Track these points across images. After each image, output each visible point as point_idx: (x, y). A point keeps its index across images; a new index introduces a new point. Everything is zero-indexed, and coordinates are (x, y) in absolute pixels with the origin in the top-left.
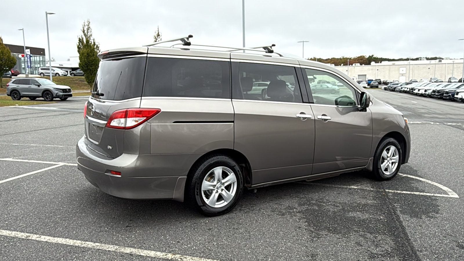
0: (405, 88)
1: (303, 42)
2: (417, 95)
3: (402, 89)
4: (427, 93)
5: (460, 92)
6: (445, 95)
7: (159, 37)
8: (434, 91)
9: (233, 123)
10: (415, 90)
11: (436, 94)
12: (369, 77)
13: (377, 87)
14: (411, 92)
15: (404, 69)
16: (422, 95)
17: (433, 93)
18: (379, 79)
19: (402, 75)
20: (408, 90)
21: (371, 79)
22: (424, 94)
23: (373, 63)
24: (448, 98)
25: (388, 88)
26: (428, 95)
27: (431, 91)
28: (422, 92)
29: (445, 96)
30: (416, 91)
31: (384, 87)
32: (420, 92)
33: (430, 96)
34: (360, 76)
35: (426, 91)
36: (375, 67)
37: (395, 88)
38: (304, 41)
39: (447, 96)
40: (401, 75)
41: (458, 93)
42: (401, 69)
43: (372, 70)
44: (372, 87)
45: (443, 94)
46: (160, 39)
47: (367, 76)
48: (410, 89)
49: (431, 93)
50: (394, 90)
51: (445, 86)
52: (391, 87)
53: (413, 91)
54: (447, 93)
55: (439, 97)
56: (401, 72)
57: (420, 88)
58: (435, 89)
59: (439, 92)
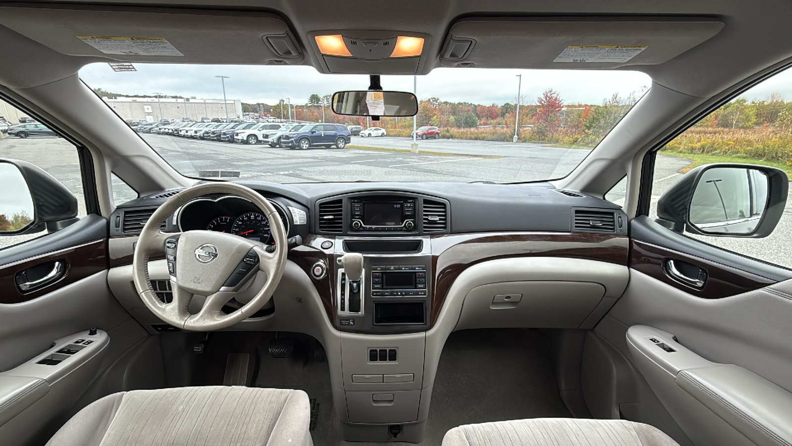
0: (165, 129)
2: (184, 136)
3: (161, 131)
4: (198, 134)
5: (240, 133)
6: (222, 136)
8: (207, 133)
10: (181, 131)
11: (211, 135)
14: (175, 134)
15: (150, 107)
16: (192, 137)
17: (205, 135)
19: (149, 114)
20: (170, 131)
22: (195, 136)
24: (227, 139)
25: (140, 130)
26: (200, 137)
27: (203, 132)
28: (192, 133)
29: (223, 138)
30: (182, 133)
32: (189, 134)
33: (202, 138)
35: (196, 132)
37: (150, 129)
40: (147, 114)
41: (237, 135)
42: (146, 107)
45: (220, 135)
48: (172, 130)
49: (204, 134)
51: (217, 126)
52: (145, 128)
53: (178, 133)
54: (225, 134)
55: (216, 138)
56: (147, 111)
57: (187, 129)
58: (207, 129)
59: (213, 133)
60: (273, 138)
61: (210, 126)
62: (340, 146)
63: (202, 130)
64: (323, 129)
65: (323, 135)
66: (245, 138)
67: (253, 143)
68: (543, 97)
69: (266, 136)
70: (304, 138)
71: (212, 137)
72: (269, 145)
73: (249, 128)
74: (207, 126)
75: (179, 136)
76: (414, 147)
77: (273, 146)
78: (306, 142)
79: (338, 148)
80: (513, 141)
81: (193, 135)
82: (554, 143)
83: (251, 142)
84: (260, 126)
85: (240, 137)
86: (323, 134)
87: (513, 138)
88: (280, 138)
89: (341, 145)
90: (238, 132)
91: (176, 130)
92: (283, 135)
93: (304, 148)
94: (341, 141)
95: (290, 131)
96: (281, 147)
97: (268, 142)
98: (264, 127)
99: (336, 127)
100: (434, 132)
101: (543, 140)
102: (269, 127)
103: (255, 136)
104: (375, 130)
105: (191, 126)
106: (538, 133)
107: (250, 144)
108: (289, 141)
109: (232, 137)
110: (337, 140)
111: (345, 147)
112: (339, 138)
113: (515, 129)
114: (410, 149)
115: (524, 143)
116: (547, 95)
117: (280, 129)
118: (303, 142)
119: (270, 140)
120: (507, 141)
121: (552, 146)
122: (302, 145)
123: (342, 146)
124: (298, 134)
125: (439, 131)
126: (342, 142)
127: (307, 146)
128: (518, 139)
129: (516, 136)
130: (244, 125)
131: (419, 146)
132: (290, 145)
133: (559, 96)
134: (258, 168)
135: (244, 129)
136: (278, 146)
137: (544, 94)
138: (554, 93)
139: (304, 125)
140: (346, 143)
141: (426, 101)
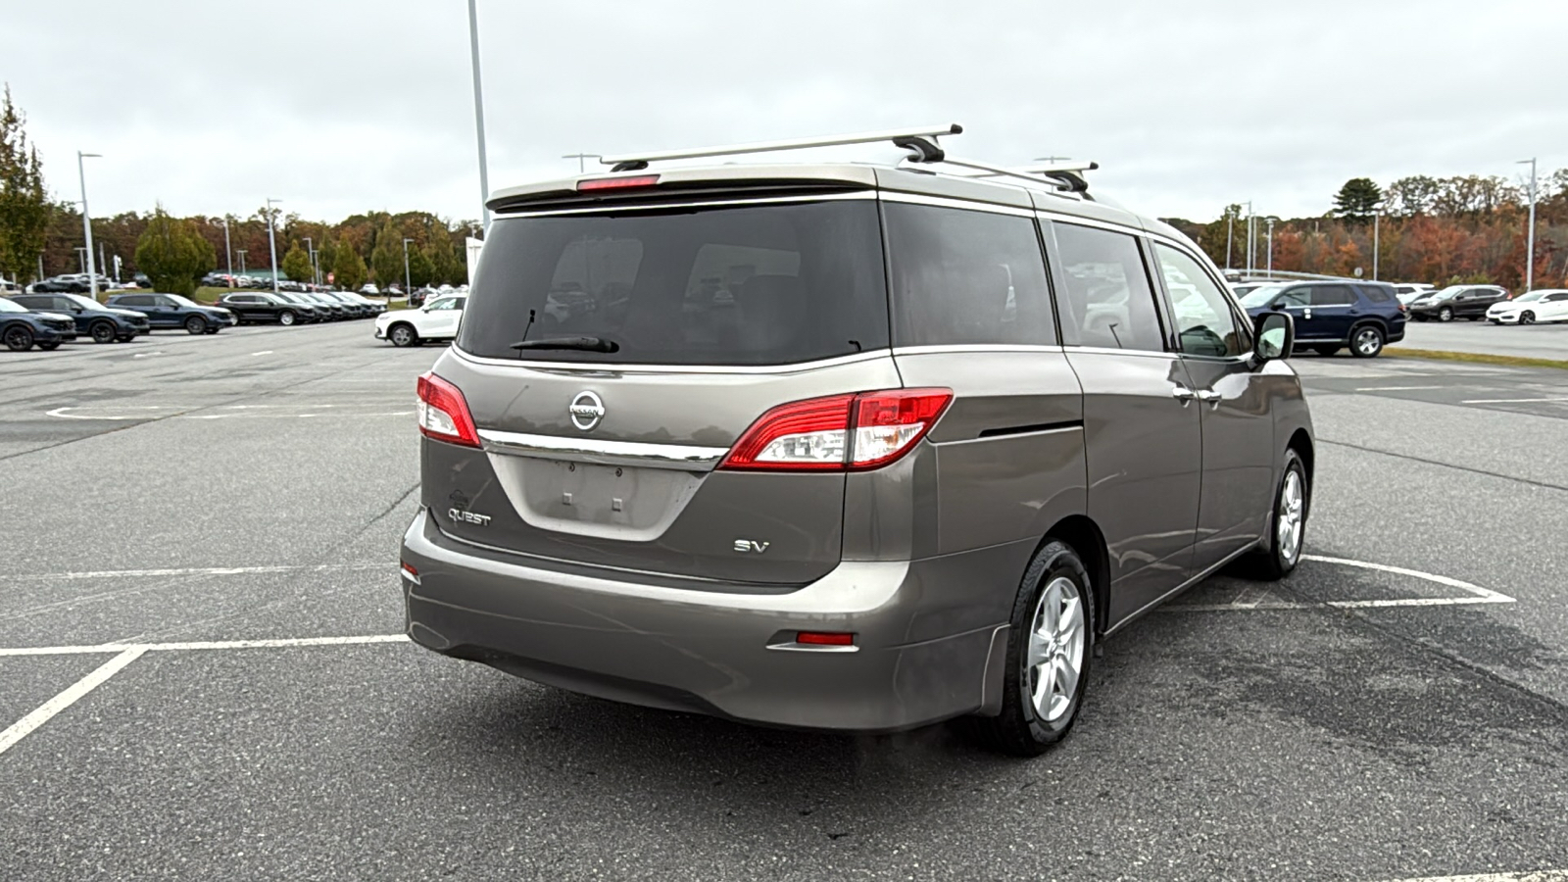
1: (582, 156)
7: (11, 127)
9: (1079, 428)
38: (585, 154)
46: (19, 133)
62: (1362, 348)
64: (1308, 298)
65: (1308, 317)
79: (1357, 355)
86: (1307, 311)
89: (1369, 345)
94: (1370, 333)
99: (1357, 291)
104: (1552, 298)
110: (1354, 331)
111: (1382, 353)
112: (1361, 325)
123: (1372, 350)
126: (1373, 337)
140: (1386, 341)
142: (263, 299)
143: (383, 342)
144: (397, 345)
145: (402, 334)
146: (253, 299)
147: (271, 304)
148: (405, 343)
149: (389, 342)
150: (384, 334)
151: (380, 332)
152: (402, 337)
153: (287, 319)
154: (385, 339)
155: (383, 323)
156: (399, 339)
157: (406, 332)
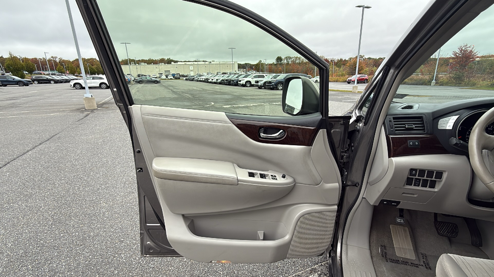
0: (201, 78)
2: (211, 82)
3: (199, 79)
4: (218, 81)
6: (231, 82)
8: (223, 80)
10: (209, 80)
11: (225, 82)
12: (172, 72)
13: (179, 78)
14: (206, 81)
15: (192, 67)
16: (215, 83)
17: (222, 81)
18: (179, 73)
20: (204, 80)
21: (174, 73)
23: (173, 63)
25: (189, 79)
26: (219, 83)
28: (214, 81)
29: (232, 83)
31: (185, 78)
33: (220, 83)
34: (166, 72)
35: (217, 80)
36: (174, 65)
37: (193, 79)
39: (233, 83)
40: (191, 71)
41: (240, 81)
42: (190, 67)
43: (173, 67)
44: (176, 78)
45: (230, 82)
47: (170, 71)
48: (205, 79)
50: (193, 80)
51: (228, 76)
52: (191, 78)
53: (208, 80)
54: (233, 81)
55: (228, 83)
56: (191, 69)
57: (213, 78)
58: (223, 78)
59: (227, 80)
60: (261, 83)
61: (224, 77)
63: (220, 78)
66: (244, 83)
67: (249, 86)
68: (458, 51)
69: (257, 82)
70: (279, 83)
71: (226, 83)
72: (258, 87)
73: (246, 77)
74: (223, 77)
75: (208, 82)
76: (355, 89)
77: (260, 87)
78: (281, 85)
80: (431, 85)
81: (215, 81)
82: (471, 86)
83: (247, 85)
84: (253, 76)
85: (241, 83)
87: (431, 82)
88: (265, 83)
90: (241, 79)
91: (207, 79)
92: (267, 81)
93: (280, 89)
95: (271, 79)
96: (265, 88)
97: (258, 85)
98: (255, 77)
100: (363, 79)
101: (461, 83)
102: (258, 76)
103: (250, 82)
105: (214, 77)
106: (455, 78)
107: (247, 87)
108: (271, 84)
109: (237, 82)
113: (434, 76)
114: (351, 90)
115: (441, 86)
116: (462, 49)
117: (264, 78)
118: (279, 85)
119: (259, 84)
120: (426, 85)
121: (470, 89)
122: (278, 87)
124: (277, 80)
125: (368, 78)
127: (281, 88)
128: (436, 83)
129: (434, 81)
130: (244, 76)
131: (358, 88)
132: (271, 87)
133: (474, 49)
134: (259, 100)
135: (244, 77)
136: (263, 88)
137: (459, 49)
138: (470, 47)
139: (280, 75)
141: (354, 58)
142: (45, 77)
143: (73, 88)
144: (77, 89)
145: (78, 86)
146: (42, 77)
147: (47, 78)
148: (79, 88)
149: (74, 88)
150: (73, 86)
151: (71, 85)
152: (78, 87)
153: (52, 82)
154: (73, 87)
155: (72, 83)
156: (77, 87)
157: (79, 85)
